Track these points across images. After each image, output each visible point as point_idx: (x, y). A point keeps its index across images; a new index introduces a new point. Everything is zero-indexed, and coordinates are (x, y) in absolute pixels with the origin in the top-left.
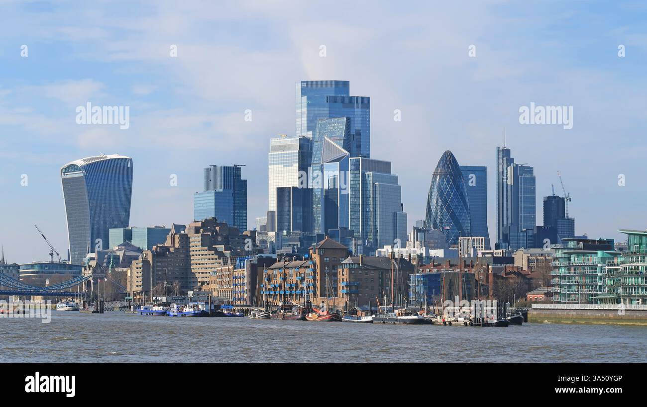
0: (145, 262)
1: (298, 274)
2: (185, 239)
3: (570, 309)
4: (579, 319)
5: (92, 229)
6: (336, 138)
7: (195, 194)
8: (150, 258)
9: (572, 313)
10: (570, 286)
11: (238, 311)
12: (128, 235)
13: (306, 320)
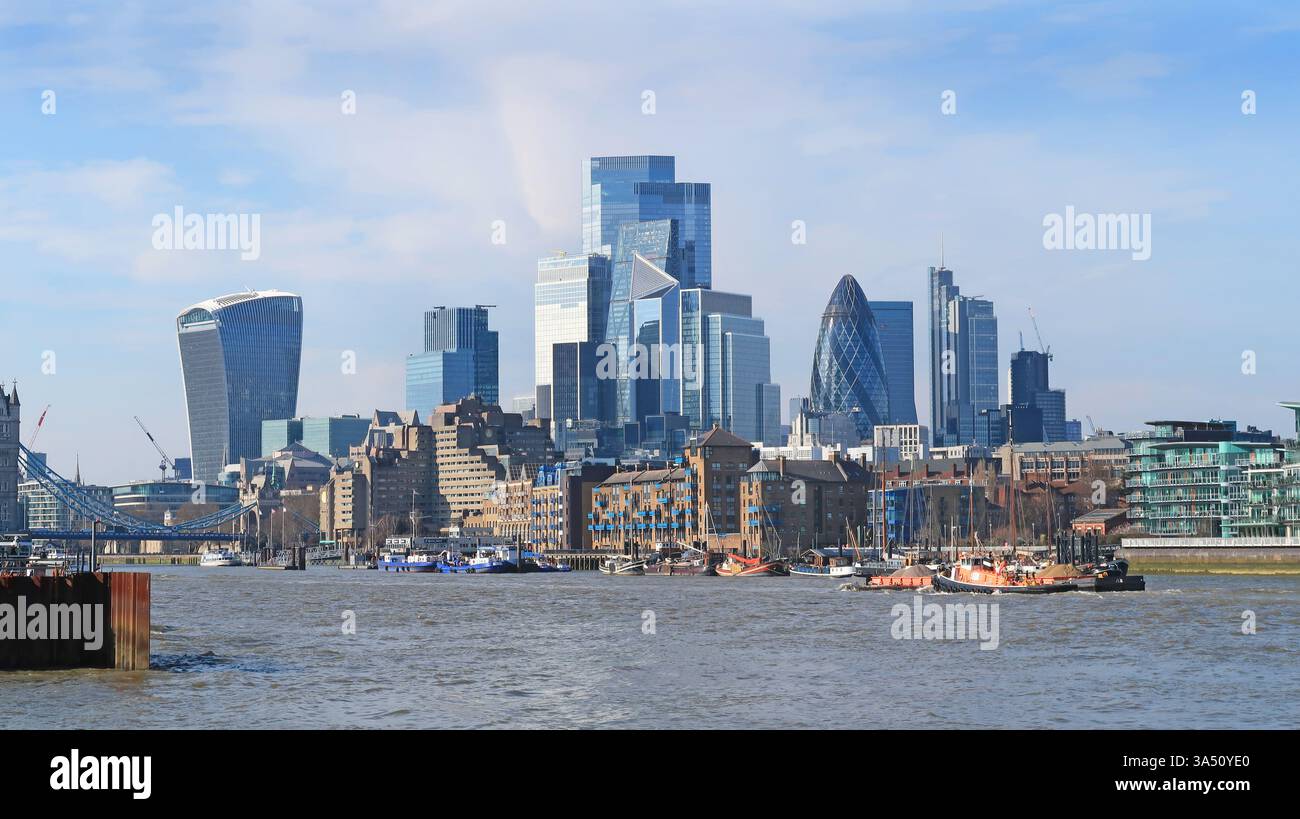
0: (359, 478)
1: (661, 493)
2: (427, 434)
3: (1196, 547)
4: (1215, 564)
5: (232, 422)
6: (653, 256)
7: (408, 358)
8: (366, 470)
9: (1200, 554)
10: (1166, 506)
11: (561, 561)
12: (296, 432)
13: (716, 574)
